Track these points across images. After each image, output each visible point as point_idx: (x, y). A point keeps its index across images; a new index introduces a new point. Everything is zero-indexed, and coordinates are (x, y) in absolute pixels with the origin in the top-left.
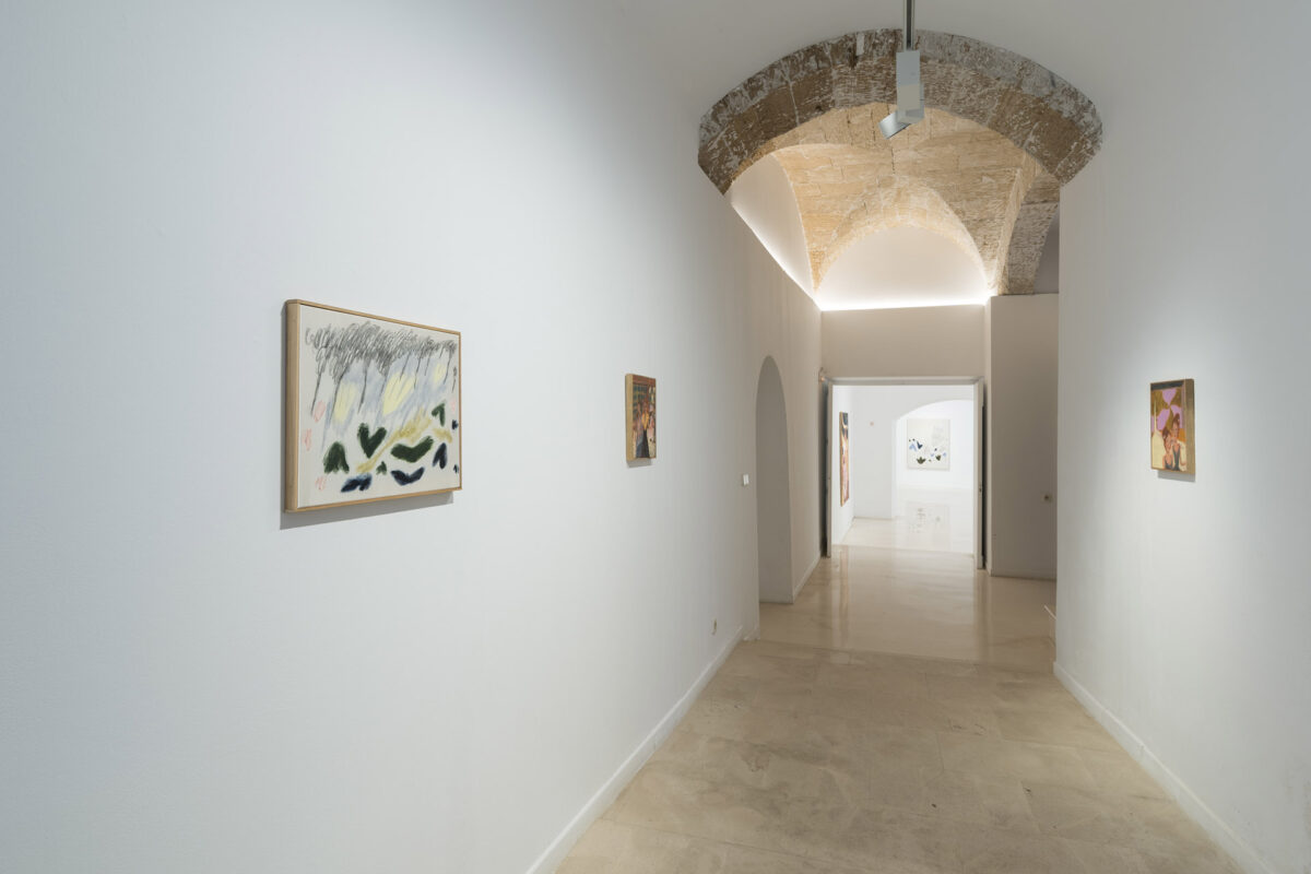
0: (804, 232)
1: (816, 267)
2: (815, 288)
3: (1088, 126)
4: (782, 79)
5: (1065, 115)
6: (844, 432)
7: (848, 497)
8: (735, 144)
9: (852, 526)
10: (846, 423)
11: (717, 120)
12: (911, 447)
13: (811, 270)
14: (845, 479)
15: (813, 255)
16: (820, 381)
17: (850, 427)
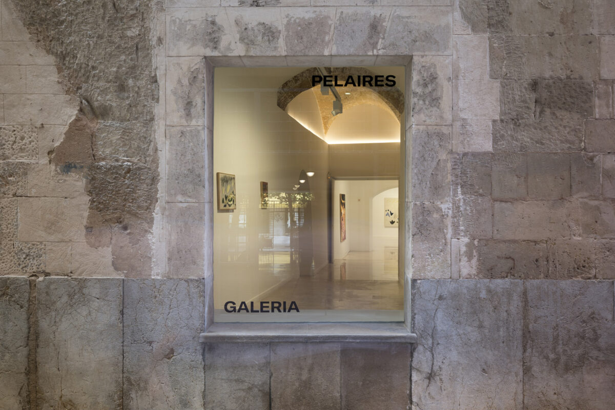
0: (319, 108)
1: (325, 124)
2: (325, 133)
3: (402, 100)
4: (306, 77)
5: (395, 97)
6: (343, 204)
7: (345, 238)
8: (289, 96)
9: (348, 254)
10: (344, 199)
11: (283, 90)
12: (387, 214)
13: (323, 125)
14: (343, 228)
15: (324, 118)
16: (328, 178)
17: (347, 201)
